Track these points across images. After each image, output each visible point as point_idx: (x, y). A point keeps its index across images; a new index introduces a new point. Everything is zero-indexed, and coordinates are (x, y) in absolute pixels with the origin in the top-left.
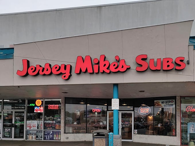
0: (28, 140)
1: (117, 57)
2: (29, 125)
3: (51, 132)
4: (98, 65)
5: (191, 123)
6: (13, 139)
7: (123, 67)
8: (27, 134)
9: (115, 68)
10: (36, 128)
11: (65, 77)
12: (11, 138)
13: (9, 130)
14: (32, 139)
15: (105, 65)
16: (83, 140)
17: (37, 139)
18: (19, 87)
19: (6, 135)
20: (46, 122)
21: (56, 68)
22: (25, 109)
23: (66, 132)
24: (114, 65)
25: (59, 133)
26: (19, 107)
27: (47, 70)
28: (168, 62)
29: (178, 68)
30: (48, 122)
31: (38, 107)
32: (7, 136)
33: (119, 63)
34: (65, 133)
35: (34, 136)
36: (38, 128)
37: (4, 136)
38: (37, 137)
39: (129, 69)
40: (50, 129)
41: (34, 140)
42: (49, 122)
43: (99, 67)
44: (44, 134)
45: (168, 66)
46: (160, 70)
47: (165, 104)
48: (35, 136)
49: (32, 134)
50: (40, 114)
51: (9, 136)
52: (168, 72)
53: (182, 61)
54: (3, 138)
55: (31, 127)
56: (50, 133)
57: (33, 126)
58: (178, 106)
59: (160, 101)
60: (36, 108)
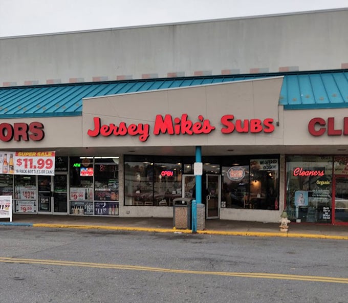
0: (72, 215)
1: (200, 117)
2: (74, 194)
3: (105, 204)
4: (179, 126)
5: (299, 191)
6: (52, 213)
7: (207, 128)
8: (72, 207)
9: (199, 129)
10: (84, 198)
11: (142, 138)
12: (51, 211)
13: (47, 200)
14: (78, 213)
15: (187, 126)
16: (150, 215)
17: (85, 213)
18: (87, 148)
19: (43, 208)
20: (98, 190)
21: (133, 127)
22: (67, 171)
23: (126, 204)
24: (198, 126)
25: (116, 205)
26: (59, 169)
27: (123, 130)
28: (256, 123)
29: (267, 130)
30: (100, 190)
31: (85, 168)
32: (45, 208)
33: (202, 123)
34: (124, 205)
35: (81, 210)
36: (86, 198)
37: (40, 209)
38: (85, 210)
39: (213, 130)
40: (103, 200)
41: (81, 214)
42: (102, 190)
43: (180, 127)
44: (95, 207)
45: (256, 128)
46: (247, 132)
47: (265, 165)
48: (83, 209)
49: (79, 207)
50: (89, 178)
51: (46, 209)
52: (257, 134)
53: (270, 123)
54: (39, 211)
55: (76, 198)
56: (103, 205)
57: (80, 196)
58: (282, 167)
59: (259, 161)
60: (82, 170)
